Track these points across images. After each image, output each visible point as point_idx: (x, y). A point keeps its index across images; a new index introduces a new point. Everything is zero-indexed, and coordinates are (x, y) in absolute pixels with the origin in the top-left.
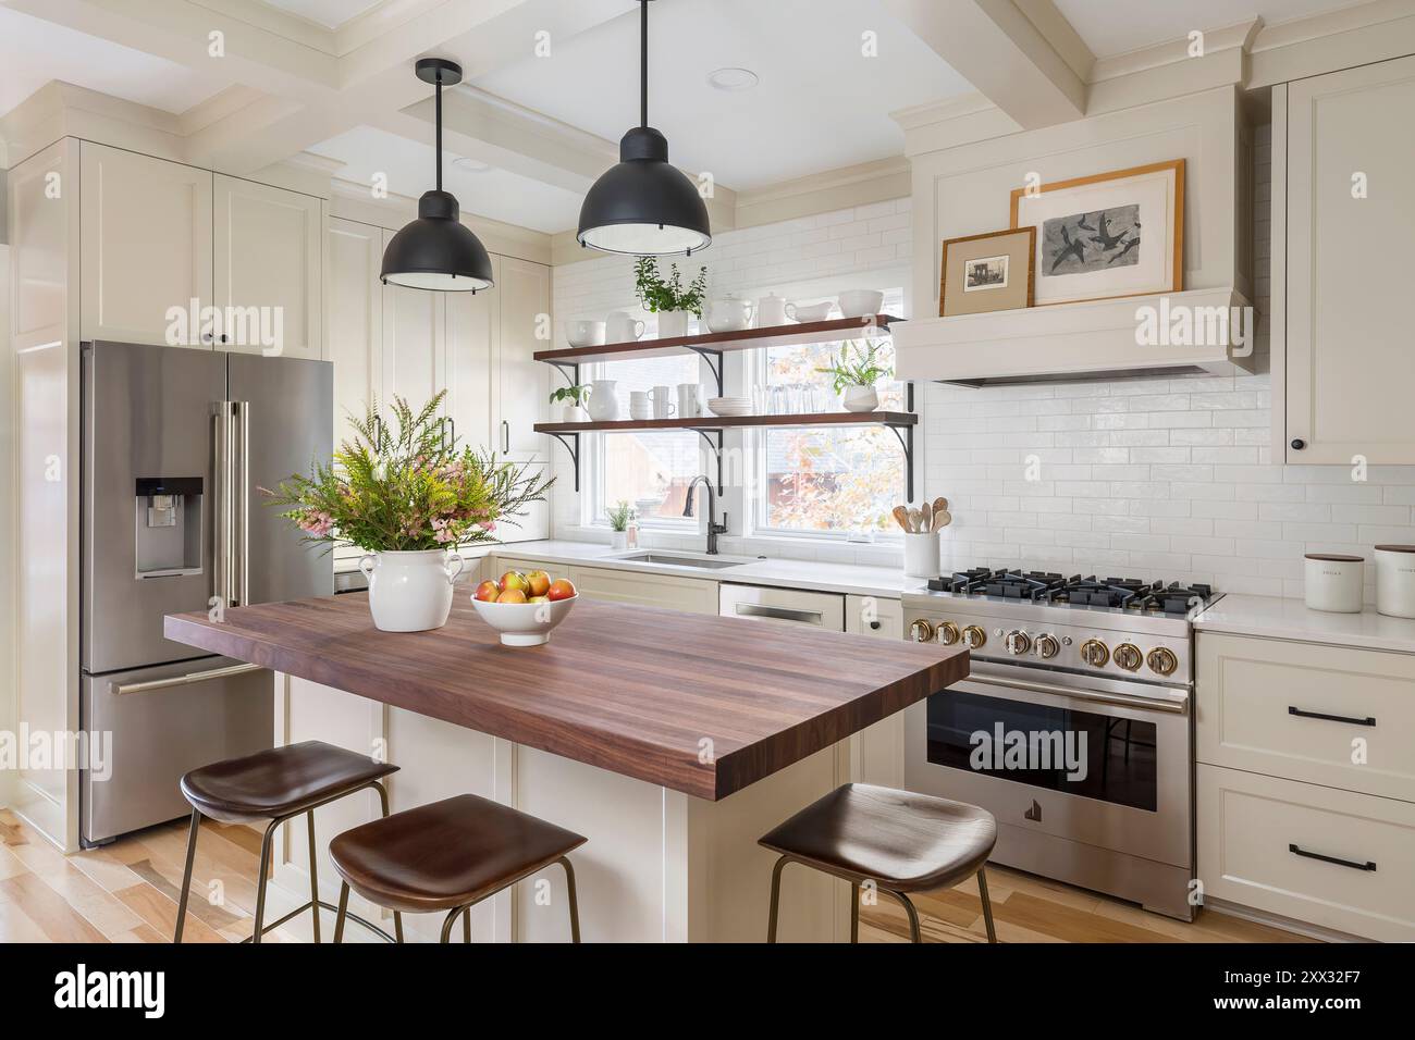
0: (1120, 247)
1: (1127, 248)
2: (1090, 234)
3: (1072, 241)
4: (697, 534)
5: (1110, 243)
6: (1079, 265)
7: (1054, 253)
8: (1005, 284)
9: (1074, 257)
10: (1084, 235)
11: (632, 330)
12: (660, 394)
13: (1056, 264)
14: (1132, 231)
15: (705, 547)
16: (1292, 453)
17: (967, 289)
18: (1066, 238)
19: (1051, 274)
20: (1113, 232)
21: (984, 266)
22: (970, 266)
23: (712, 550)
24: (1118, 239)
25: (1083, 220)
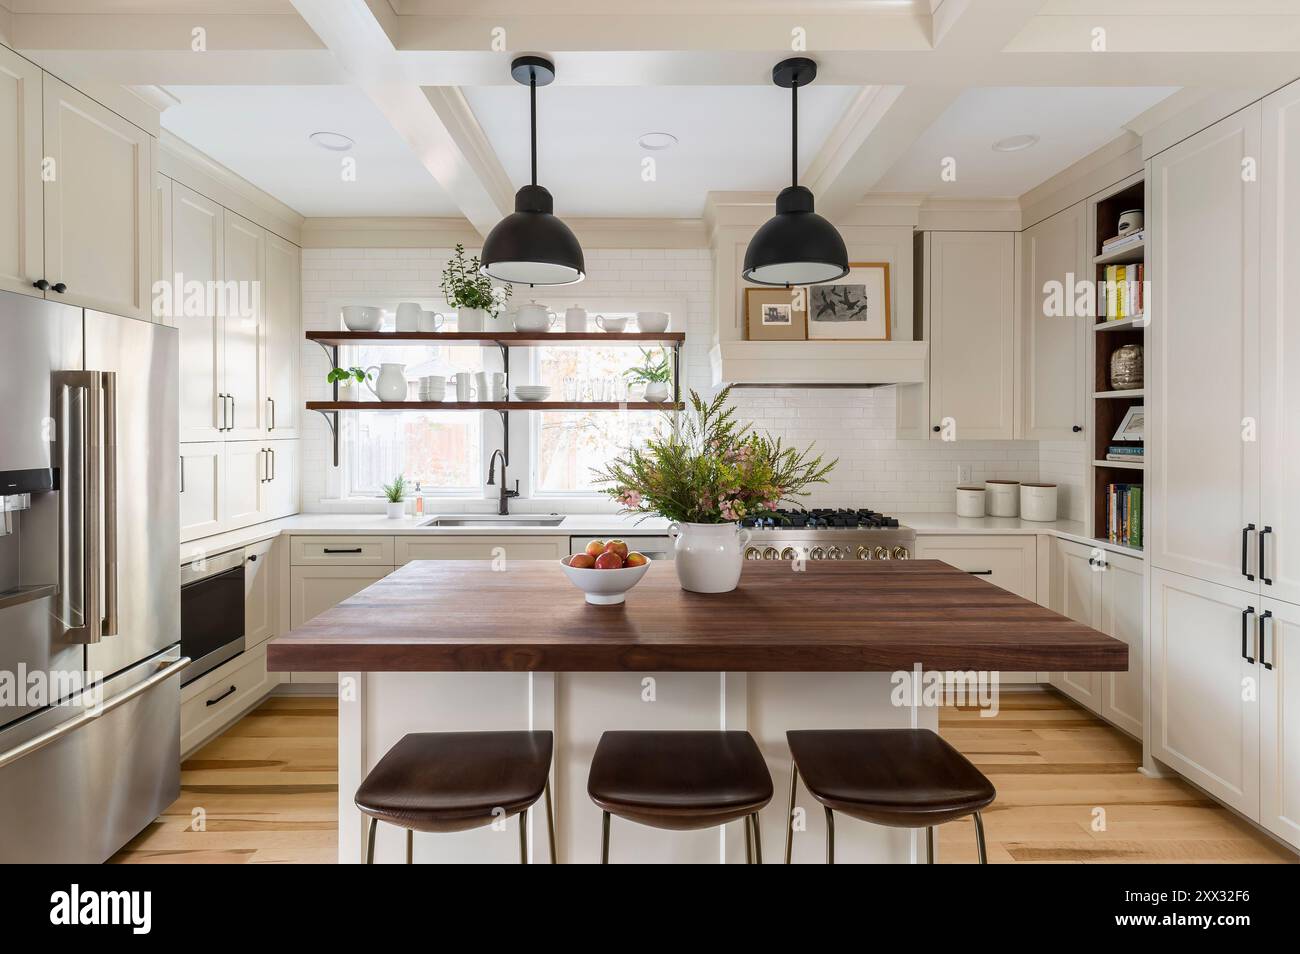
0: (856, 309)
1: (860, 310)
2: (840, 299)
3: (828, 301)
4: (482, 498)
5: (851, 306)
6: (834, 317)
7: (818, 307)
8: (789, 323)
9: (830, 311)
10: (835, 299)
11: (432, 321)
12: (461, 380)
13: (819, 315)
14: (862, 300)
15: (497, 509)
16: (933, 433)
17: (764, 323)
18: (824, 298)
19: (816, 320)
20: (852, 300)
21: (775, 309)
22: (765, 307)
23: (504, 511)
24: (855, 303)
25: (834, 289)
